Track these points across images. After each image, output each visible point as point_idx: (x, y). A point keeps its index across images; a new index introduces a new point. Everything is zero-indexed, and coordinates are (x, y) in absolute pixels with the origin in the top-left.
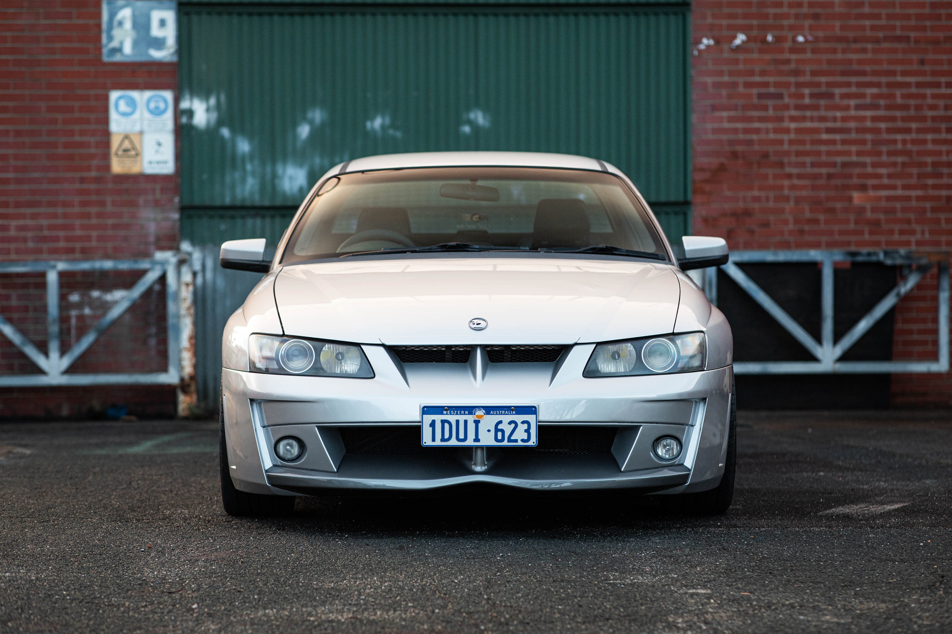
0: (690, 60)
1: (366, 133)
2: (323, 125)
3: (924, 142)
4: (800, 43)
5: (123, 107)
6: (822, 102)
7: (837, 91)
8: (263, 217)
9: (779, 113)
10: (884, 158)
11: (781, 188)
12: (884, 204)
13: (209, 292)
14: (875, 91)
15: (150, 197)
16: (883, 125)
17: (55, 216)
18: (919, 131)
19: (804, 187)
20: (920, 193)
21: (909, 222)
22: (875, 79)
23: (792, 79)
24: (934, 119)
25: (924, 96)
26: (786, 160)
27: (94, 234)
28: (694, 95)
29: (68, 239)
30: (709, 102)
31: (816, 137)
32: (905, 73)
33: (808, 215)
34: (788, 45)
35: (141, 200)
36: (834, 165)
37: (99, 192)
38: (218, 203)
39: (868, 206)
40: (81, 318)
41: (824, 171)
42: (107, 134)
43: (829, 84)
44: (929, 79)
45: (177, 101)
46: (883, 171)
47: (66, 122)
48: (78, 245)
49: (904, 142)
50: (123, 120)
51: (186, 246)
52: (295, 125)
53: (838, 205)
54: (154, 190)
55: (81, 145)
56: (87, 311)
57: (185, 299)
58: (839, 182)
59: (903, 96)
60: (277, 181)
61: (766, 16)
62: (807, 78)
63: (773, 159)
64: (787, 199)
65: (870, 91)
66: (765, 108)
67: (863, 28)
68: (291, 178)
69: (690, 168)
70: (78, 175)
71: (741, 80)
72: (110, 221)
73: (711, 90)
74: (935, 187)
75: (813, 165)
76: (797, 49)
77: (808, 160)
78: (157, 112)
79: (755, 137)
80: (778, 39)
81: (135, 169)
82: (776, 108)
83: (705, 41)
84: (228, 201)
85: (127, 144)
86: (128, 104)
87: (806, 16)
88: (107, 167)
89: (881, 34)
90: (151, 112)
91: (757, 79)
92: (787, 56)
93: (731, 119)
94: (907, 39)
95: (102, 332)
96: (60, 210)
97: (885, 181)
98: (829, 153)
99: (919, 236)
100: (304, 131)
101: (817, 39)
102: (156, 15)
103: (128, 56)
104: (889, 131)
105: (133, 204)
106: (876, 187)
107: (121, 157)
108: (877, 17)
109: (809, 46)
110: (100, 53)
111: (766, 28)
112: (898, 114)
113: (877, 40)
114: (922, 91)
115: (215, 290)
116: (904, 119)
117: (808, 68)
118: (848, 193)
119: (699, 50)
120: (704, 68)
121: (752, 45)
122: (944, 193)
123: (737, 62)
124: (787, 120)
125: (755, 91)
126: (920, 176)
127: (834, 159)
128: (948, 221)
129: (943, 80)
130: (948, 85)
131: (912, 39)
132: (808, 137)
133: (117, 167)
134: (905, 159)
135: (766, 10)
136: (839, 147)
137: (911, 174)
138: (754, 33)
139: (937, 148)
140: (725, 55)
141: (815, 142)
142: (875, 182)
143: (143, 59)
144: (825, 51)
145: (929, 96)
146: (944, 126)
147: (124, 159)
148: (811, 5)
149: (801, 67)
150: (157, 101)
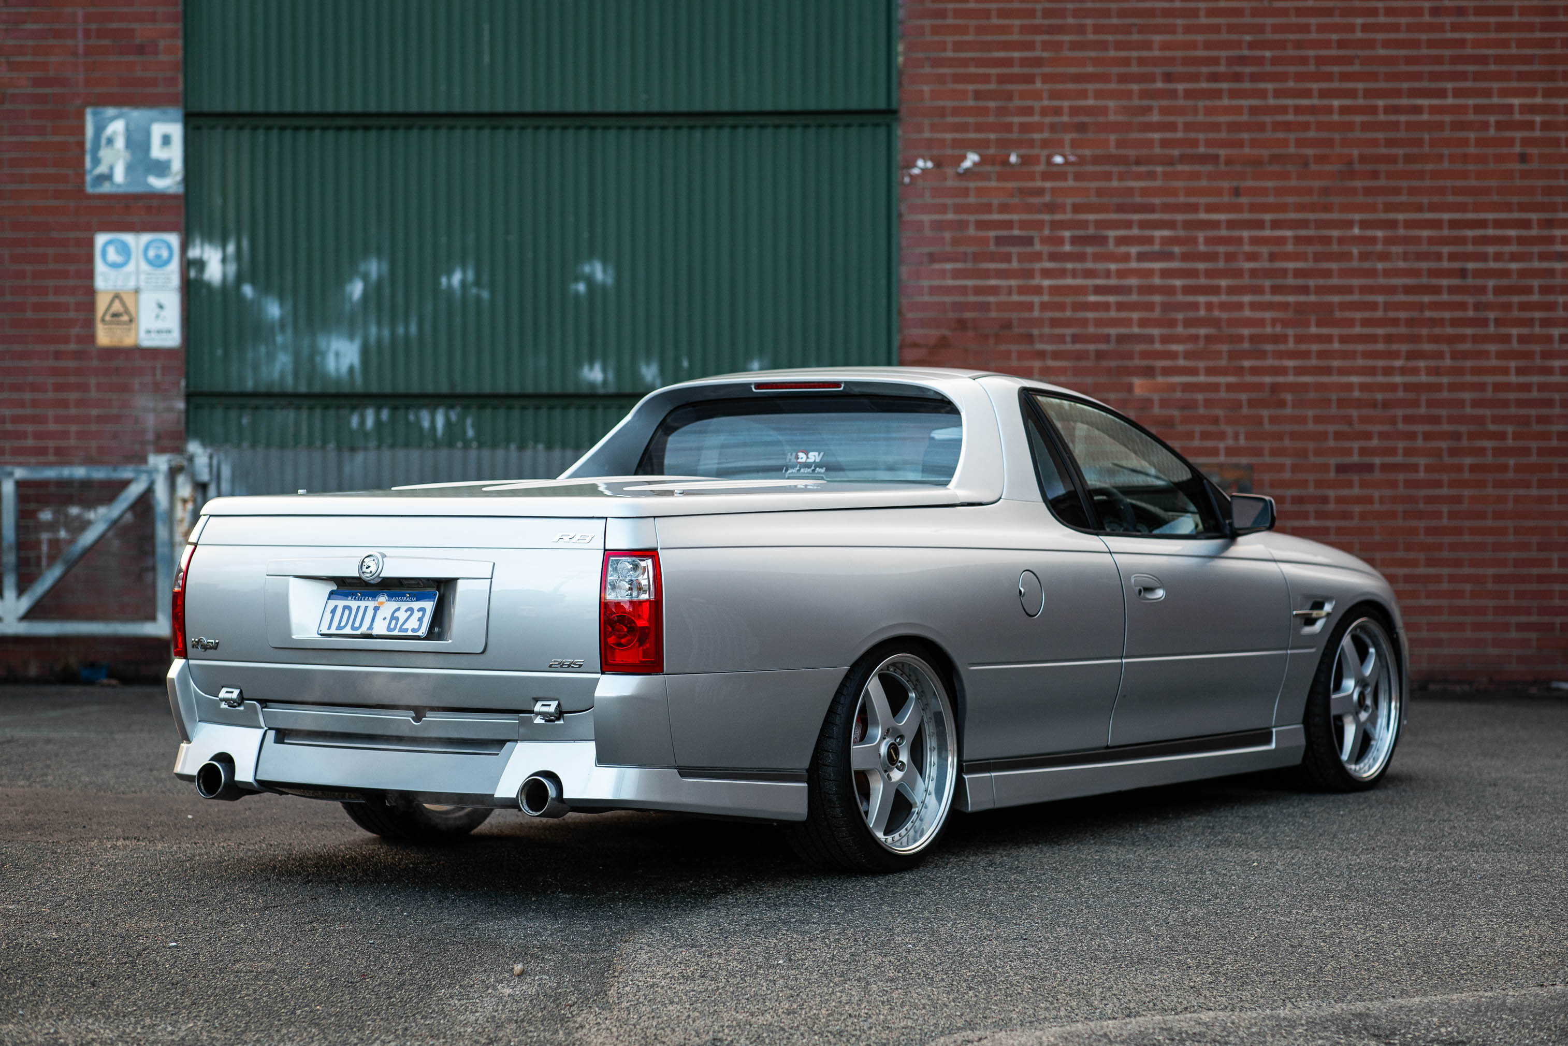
0: (897, 190)
1: (439, 293)
2: (381, 281)
3: (1239, 306)
4: (1058, 165)
5: (112, 255)
6: (1090, 250)
7: (1112, 233)
8: (298, 408)
9: (1027, 266)
10: (1180, 330)
12: (1178, 395)
14: (1167, 233)
15: (148, 379)
16: (1178, 283)
17: (21, 404)
18: (1231, 290)
19: (1062, 371)
20: (1231, 379)
21: (1215, 420)
22: (1166, 217)
23: (1047, 217)
24: (1254, 273)
25: (1239, 241)
26: (1036, 332)
27: (73, 428)
28: (902, 239)
29: (38, 436)
30: (926, 250)
31: (1081, 299)
32: (1210, 208)
34: (1041, 168)
35: (136, 383)
36: (1106, 338)
37: (79, 372)
38: (236, 388)
39: (1156, 397)
40: (55, 544)
41: (1092, 347)
42: (91, 292)
43: (1099, 224)
44: (1246, 216)
45: (184, 247)
46: (1179, 348)
47: (35, 275)
48: (51, 444)
49: (1209, 306)
50: (112, 273)
51: (194, 447)
52: (343, 282)
53: (1112, 396)
54: (154, 369)
55: (56, 307)
56: (62, 534)
57: (182, 521)
58: (1113, 364)
59: (1208, 241)
60: (318, 359)
61: (1008, 127)
62: (1069, 216)
63: (1017, 330)
65: (1158, 233)
66: (1007, 258)
67: (1150, 143)
68: (336, 354)
69: (895, 344)
70: (52, 348)
71: (972, 218)
72: (94, 412)
73: (928, 233)
74: (1254, 371)
75: (1076, 339)
76: (1053, 174)
77: (1068, 331)
78: (158, 263)
80: (1025, 160)
81: (128, 341)
82: (1022, 258)
83: (920, 163)
84: (250, 386)
85: (117, 307)
86: (118, 252)
87: (1066, 128)
88: (92, 337)
89: (1176, 152)
90: (150, 262)
91: (996, 217)
92: (1039, 184)
93: (957, 274)
94: (1215, 159)
95: (70, 563)
96: (28, 396)
97: (1181, 362)
98: (1099, 323)
99: (1230, 442)
100: (357, 289)
101: (1082, 160)
102: (158, 130)
103: (119, 186)
104: (1187, 290)
105: (125, 388)
106: (1166, 371)
107: (111, 323)
108: (1172, 127)
109: (1070, 169)
110: (83, 182)
111: (1010, 145)
112: (1201, 266)
113: (1170, 161)
114: (1236, 233)
116: (1209, 274)
117: (1069, 201)
118: (1126, 379)
119: (911, 176)
120: (919, 201)
121: (988, 168)
122: (1268, 379)
123: (965, 192)
124: (1037, 274)
125: (992, 234)
126: (1233, 355)
127: (1106, 331)
128: (1273, 420)
129: (1268, 217)
130: (1276, 225)
131: (1222, 159)
132: (1069, 300)
133: (104, 337)
134: (1211, 331)
135: (1008, 119)
136: (1113, 314)
137: (1219, 353)
138: (992, 151)
139: (1258, 315)
140: (949, 183)
141: (1077, 307)
142: (1167, 363)
143: (139, 189)
144: (1094, 177)
145: (1246, 240)
146: (1268, 283)
147: (114, 326)
148: (1074, 111)
149: (1060, 200)
150: (158, 248)
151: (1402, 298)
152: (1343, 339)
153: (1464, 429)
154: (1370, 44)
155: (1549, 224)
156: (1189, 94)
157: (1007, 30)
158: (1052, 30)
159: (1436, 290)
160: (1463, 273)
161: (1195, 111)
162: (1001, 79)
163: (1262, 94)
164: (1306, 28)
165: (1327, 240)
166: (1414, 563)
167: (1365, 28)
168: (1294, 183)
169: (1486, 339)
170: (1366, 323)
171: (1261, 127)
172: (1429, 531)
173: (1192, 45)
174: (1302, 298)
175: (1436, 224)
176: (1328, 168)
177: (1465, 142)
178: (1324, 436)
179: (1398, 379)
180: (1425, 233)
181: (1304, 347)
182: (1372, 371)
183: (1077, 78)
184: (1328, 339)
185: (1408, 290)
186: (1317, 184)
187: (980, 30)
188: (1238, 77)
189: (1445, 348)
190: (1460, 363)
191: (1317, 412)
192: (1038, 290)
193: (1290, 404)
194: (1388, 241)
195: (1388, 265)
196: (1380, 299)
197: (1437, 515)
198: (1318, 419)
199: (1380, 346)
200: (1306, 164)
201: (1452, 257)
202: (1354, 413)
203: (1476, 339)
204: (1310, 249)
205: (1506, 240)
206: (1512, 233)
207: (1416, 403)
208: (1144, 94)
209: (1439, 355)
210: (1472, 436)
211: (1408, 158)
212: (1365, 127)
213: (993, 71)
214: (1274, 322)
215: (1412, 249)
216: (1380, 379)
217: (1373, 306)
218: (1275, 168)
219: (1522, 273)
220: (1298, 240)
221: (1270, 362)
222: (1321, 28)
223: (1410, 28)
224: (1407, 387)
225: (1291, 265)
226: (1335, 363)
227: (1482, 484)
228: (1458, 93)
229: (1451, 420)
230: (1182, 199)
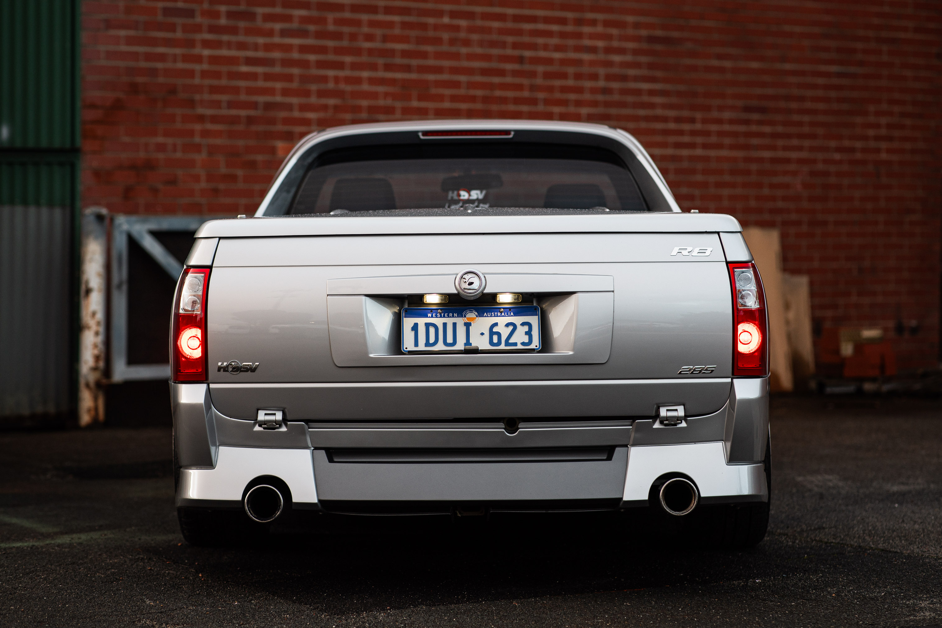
3: (358, 81)
6: (242, 24)
7: (260, 11)
9: (190, 36)
10: (313, 100)
11: (191, 133)
14: (303, 13)
16: (312, 58)
18: (354, 66)
19: (218, 134)
24: (371, 52)
25: (358, 23)
26: (197, 97)
28: (85, 5)
30: (103, 16)
31: (234, 68)
33: (223, 170)
36: (254, 105)
41: (243, 113)
46: (312, 116)
49: (337, 79)
53: (260, 158)
58: (261, 128)
59: (336, 22)
63: (181, 95)
64: (197, 148)
65: (298, 13)
66: (172, 28)
69: (79, 104)
77: (224, 98)
79: (159, 65)
82: (186, 29)
93: (130, 41)
97: (315, 129)
98: (250, 91)
104: (321, 65)
112: (330, 43)
114: (358, 16)
116: (336, 51)
118: (272, 143)
124: (198, 44)
125: (160, 5)
127: (255, 98)
130: (388, 10)
132: (224, 69)
134: (338, 102)
136: (260, 83)
139: (374, 88)
141: (232, 76)
145: (365, 23)
146: (381, 61)
151: (479, 78)
155: (579, 22)
159: (502, 73)
160: (520, 60)
165: (424, 27)
174: (407, 76)
175: (503, 17)
180: (495, 24)
185: (485, 72)
192: (199, 59)
195: (470, 50)
196: (463, 78)
204: (413, 34)
205: (549, 34)
206: (555, 28)
214: (386, 95)
215: (486, 37)
217: (456, 85)
219: (564, 62)
220: (405, 25)
225: (398, 46)
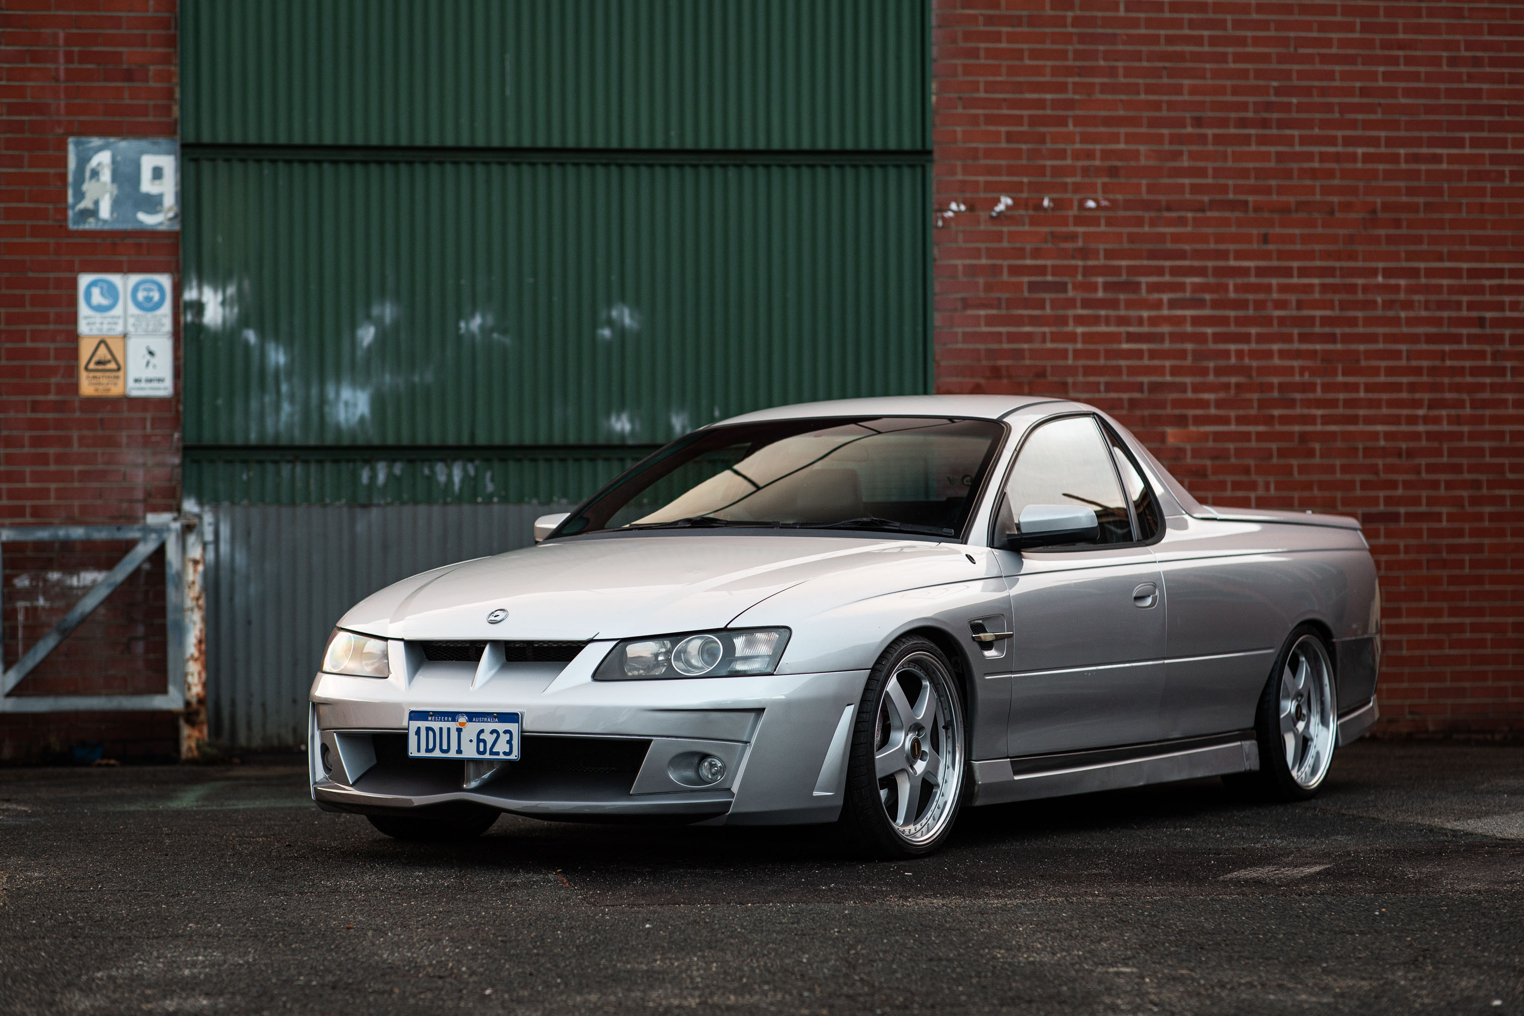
0: (932, 234)
1: (459, 338)
2: (396, 324)
3: (1269, 354)
4: (1090, 209)
5: (97, 297)
6: (1122, 296)
7: (1143, 280)
8: (306, 462)
9: (1061, 312)
10: (1211, 378)
12: (1210, 444)
13: (224, 574)
14: (1198, 280)
15: (138, 432)
16: (1209, 330)
18: (1261, 338)
20: (1261, 428)
21: (1246, 470)
22: (1196, 263)
23: (1080, 263)
24: (1282, 321)
25: (1268, 288)
26: (1070, 380)
27: (53, 486)
28: (937, 286)
29: (13, 494)
30: (959, 295)
31: (1115, 346)
32: (1239, 255)
34: (1074, 212)
35: (124, 436)
36: (1139, 387)
37: (59, 424)
38: (239, 441)
39: (1188, 447)
40: (32, 612)
41: (1125, 396)
42: (74, 337)
43: (1131, 270)
44: (1275, 263)
45: (178, 289)
46: (1211, 396)
47: (12, 319)
48: (28, 503)
49: (1240, 354)
50: (98, 317)
51: (190, 506)
52: (353, 328)
54: (144, 420)
55: (34, 354)
56: (41, 602)
57: (192, 584)
58: (1146, 412)
59: (1237, 289)
60: (327, 409)
61: (1042, 170)
62: (1102, 262)
63: (1050, 379)
65: (1189, 280)
66: (1041, 305)
67: (1181, 188)
68: (346, 404)
70: (29, 398)
71: (1005, 263)
72: (77, 468)
73: (962, 278)
74: (1284, 420)
75: (1110, 387)
76: (1086, 218)
77: (1102, 380)
78: (148, 306)
79: (1025, 346)
80: (1058, 204)
81: (116, 391)
82: (1055, 304)
83: (954, 206)
84: (253, 438)
85: (102, 353)
86: (105, 294)
87: (1098, 171)
88: (75, 387)
89: (1206, 198)
90: (138, 304)
91: (1029, 262)
92: (1072, 229)
93: (991, 321)
94: (1244, 205)
95: (66, 633)
97: (1213, 411)
98: (1132, 371)
99: (1261, 492)
100: (367, 335)
101: (1114, 205)
102: (148, 162)
103: (105, 222)
104: (1219, 338)
105: (111, 442)
106: (1199, 421)
107: (95, 371)
108: (1202, 172)
109: (1102, 214)
110: (65, 218)
111: (1041, 189)
112: (1231, 313)
113: (1200, 207)
114: (1265, 280)
115: (233, 570)
116: (1239, 321)
117: (1102, 247)
118: (1160, 429)
119: (944, 219)
120: (953, 245)
121: (1022, 212)
122: (1297, 428)
123: (999, 236)
124: (1071, 321)
125: (1026, 279)
126: (1262, 404)
127: (1139, 379)
128: (1302, 469)
129: (1295, 264)
130: (1304, 272)
131: (1251, 205)
132: (1101, 347)
133: (88, 387)
134: (1242, 380)
135: (1041, 162)
136: (1146, 362)
137: (1251, 401)
138: (1025, 195)
139: (1287, 363)
140: (982, 227)
141: (1110, 354)
142: (1199, 412)
143: (129, 226)
144: (1126, 222)
145: (1275, 288)
146: (1296, 331)
147: (98, 374)
148: (1106, 155)
149: (1092, 246)
150: (149, 290)
151: (1424, 347)
152: (1369, 388)
153: (1483, 477)
154: (1391, 93)
156: (1218, 139)
157: (1038, 71)
158: (1082, 72)
159: (1456, 339)
160: (1481, 322)
161: (1224, 156)
162: (1034, 121)
163: (1289, 140)
164: (1330, 76)
165: (1352, 288)
166: (1437, 613)
167: (1387, 76)
168: (1320, 230)
169: (1503, 388)
170: (1390, 371)
171: (1288, 174)
172: (1452, 580)
173: (1222, 90)
174: (1330, 347)
175: (1455, 273)
176: (1353, 215)
177: (1482, 192)
178: (1350, 485)
179: (1421, 428)
180: (1445, 282)
181: (1330, 396)
182: (1396, 420)
183: (1108, 121)
184: (1355, 387)
185: (1430, 338)
186: (1341, 232)
187: (1012, 71)
188: (1265, 123)
189: (1465, 396)
190: (1479, 412)
191: (1344, 461)
192: (1072, 337)
193: (1318, 453)
194: (1411, 290)
195: (1411, 314)
196: (1403, 347)
197: (1460, 564)
198: (1345, 469)
199: (1404, 395)
200: (1332, 212)
201: (1471, 306)
202: (1380, 462)
203: (1494, 387)
204: (1337, 297)
207: (1438, 453)
208: (1174, 139)
209: (1460, 404)
210: (1492, 485)
211: (1429, 207)
212: (1389, 176)
213: (1026, 113)
214: (1302, 370)
215: (1433, 297)
216: (1404, 428)
217: (1397, 355)
218: (1302, 215)
220: (1324, 288)
221: (1298, 411)
222: (1345, 76)
223: (1429, 77)
224: (1430, 436)
225: (1318, 313)
226: (1362, 412)
227: (1501, 533)
228: (1475, 143)
229: (1472, 469)
230: (1212, 246)
